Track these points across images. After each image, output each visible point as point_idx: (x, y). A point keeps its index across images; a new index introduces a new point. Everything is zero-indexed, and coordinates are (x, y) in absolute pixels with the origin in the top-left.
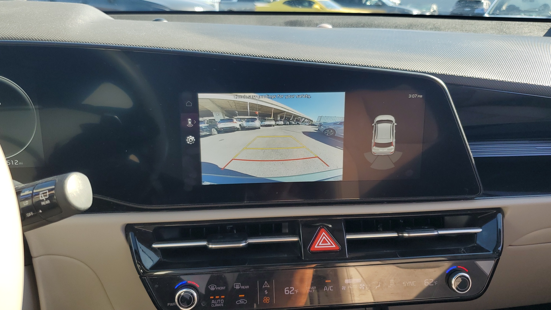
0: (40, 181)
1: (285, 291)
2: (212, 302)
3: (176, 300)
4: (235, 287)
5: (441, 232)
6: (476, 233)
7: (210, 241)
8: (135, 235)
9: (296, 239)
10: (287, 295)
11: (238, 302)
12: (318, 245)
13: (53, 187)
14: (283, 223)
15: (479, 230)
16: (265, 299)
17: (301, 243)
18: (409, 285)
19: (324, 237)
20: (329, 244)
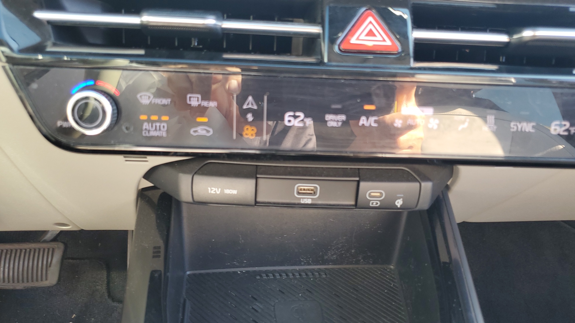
1: (286, 119)
2: (145, 127)
3: (69, 113)
9: (316, 30)
11: (195, 131)
12: (358, 39)
18: (522, 129)
19: (371, 25)
20: (379, 38)
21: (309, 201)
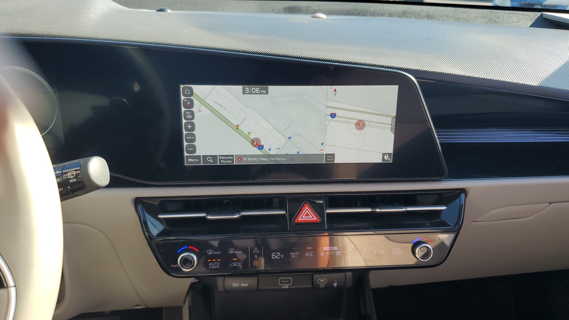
0: (68, 163)
1: (272, 256)
2: (210, 265)
3: (179, 263)
4: (230, 252)
5: (409, 209)
6: (441, 210)
7: (208, 213)
8: (144, 206)
9: (283, 212)
10: (274, 259)
11: (232, 265)
12: (301, 218)
13: (79, 168)
14: (274, 199)
15: (444, 208)
16: (255, 262)
17: (287, 216)
18: (379, 253)
19: (307, 211)
20: (311, 217)
21: (287, 287)
